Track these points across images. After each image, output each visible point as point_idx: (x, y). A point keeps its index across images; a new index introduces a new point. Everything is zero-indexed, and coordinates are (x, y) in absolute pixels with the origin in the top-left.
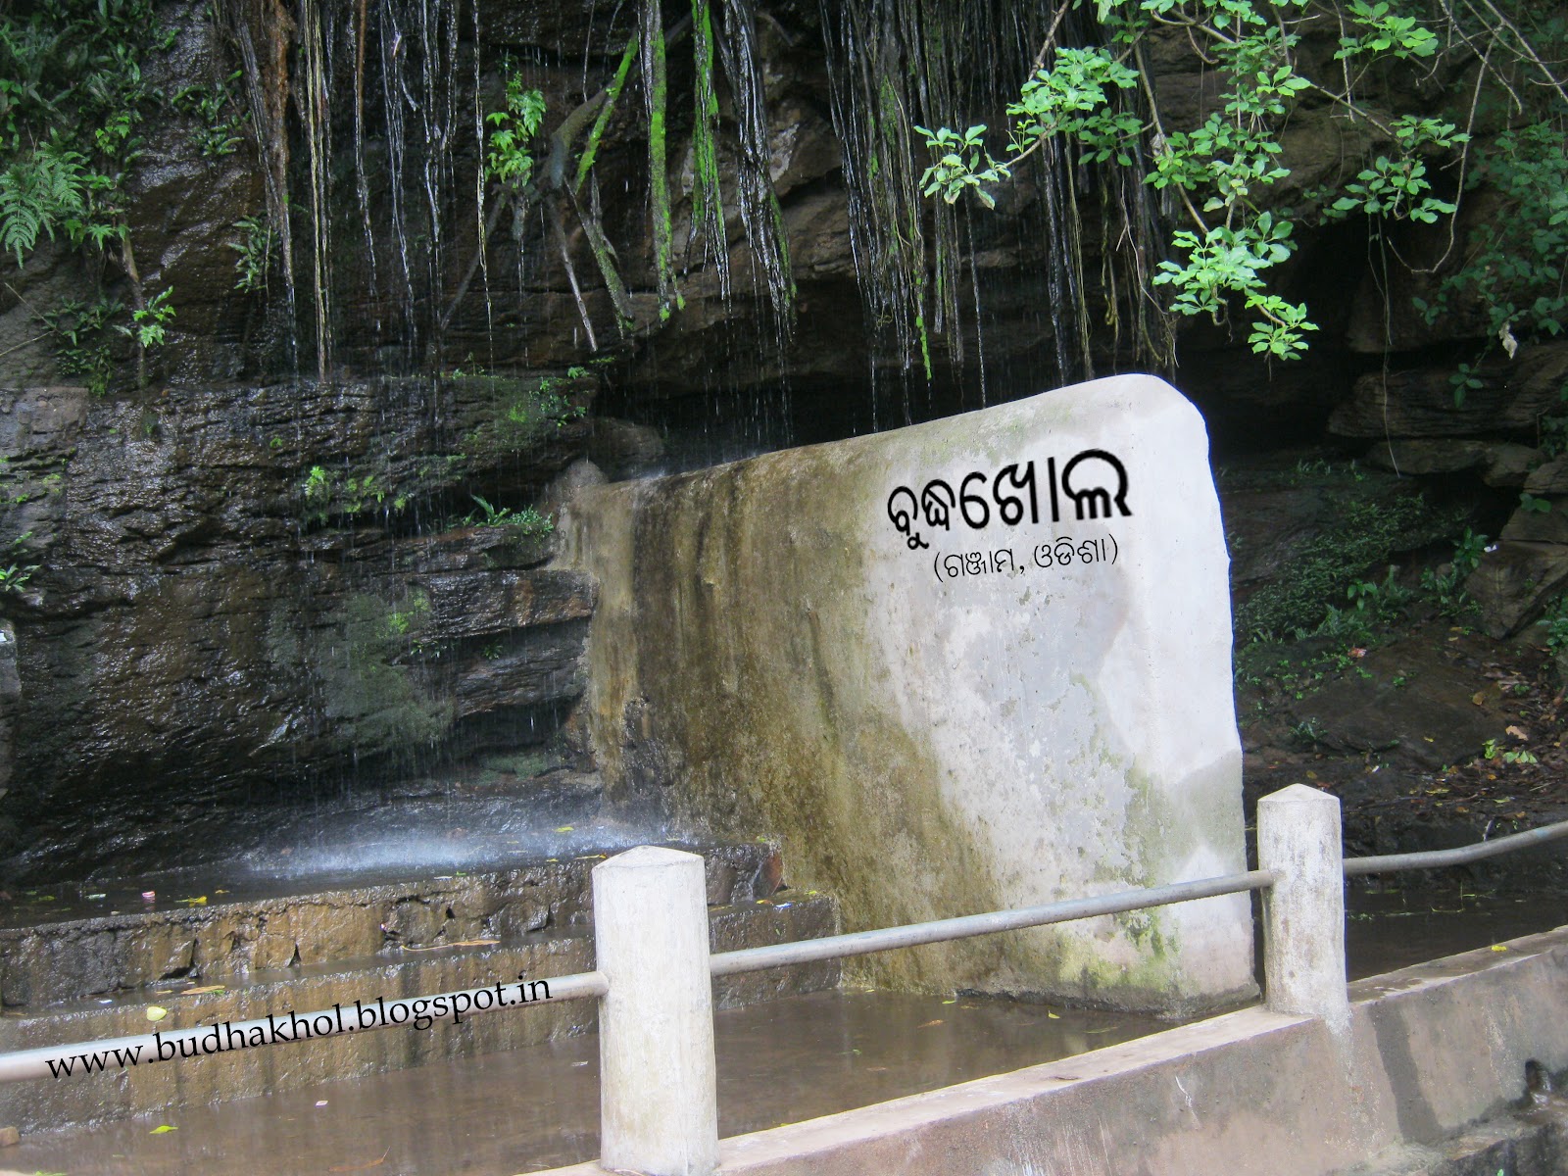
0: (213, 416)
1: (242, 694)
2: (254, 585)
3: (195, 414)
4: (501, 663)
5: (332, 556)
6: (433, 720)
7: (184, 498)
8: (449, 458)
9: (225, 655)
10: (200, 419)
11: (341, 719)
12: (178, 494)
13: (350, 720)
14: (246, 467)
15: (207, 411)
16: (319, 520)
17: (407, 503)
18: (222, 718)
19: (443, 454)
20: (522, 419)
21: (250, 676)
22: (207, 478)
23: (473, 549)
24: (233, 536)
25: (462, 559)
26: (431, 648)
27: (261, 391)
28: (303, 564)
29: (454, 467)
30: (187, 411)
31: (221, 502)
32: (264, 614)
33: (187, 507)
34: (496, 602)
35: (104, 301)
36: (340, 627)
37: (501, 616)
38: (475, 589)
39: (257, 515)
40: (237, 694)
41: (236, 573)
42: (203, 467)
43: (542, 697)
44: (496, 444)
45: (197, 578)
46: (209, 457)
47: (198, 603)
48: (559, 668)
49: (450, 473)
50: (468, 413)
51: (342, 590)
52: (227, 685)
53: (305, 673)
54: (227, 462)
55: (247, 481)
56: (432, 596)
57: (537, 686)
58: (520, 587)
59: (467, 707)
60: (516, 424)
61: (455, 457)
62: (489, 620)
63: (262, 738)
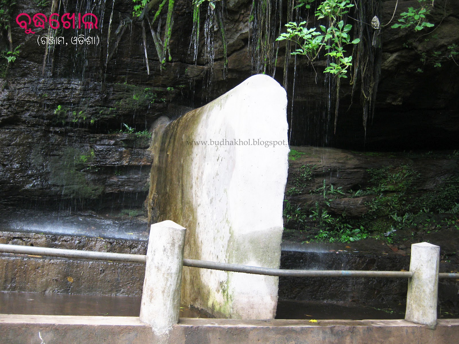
0: (26, 85)
1: (17, 171)
2: (28, 138)
3: (21, 84)
4: (120, 177)
5: (61, 134)
6: (94, 192)
7: (8, 108)
8: (110, 109)
9: (13, 158)
10: (22, 86)
11: (54, 185)
12: (6, 107)
13: (58, 186)
14: (33, 102)
15: (25, 84)
16: (62, 123)
17: (95, 121)
18: (9, 178)
19: (109, 107)
20: (137, 99)
21: (21, 166)
22: (18, 103)
23: (118, 140)
24: (24, 122)
25: (112, 142)
26: (94, 168)
27: (43, 79)
28: (50, 135)
29: (112, 112)
30: (18, 83)
31: (22, 112)
32: (30, 148)
33: (9, 111)
34: (116, 156)
35: (7, 50)
36: (60, 156)
37: (118, 161)
38: (110, 151)
39: (35, 117)
40: (15, 171)
41: (21, 133)
42: (17, 100)
43: (134, 190)
44: (127, 106)
45: (6, 133)
46: (20, 97)
47: (6, 140)
48: (140, 181)
49: (110, 114)
50: (118, 95)
51: (64, 145)
52: (12, 168)
53: (43, 169)
54: (26, 99)
55: (34, 106)
56: (95, 151)
57: (133, 186)
58: (125, 152)
59: (109, 190)
60: (135, 100)
61: (113, 109)
62: (114, 162)
63: (23, 186)
